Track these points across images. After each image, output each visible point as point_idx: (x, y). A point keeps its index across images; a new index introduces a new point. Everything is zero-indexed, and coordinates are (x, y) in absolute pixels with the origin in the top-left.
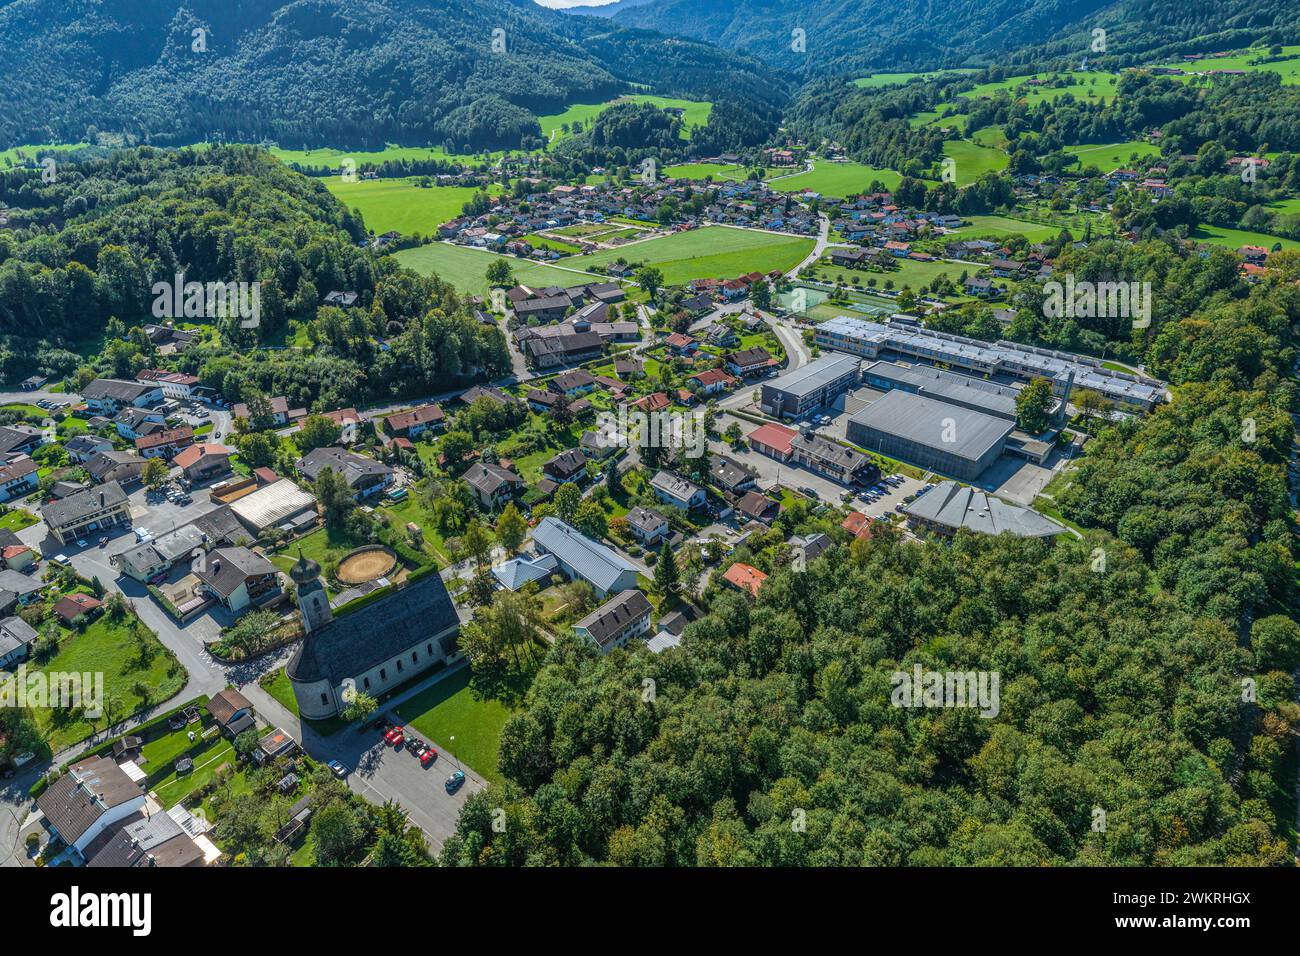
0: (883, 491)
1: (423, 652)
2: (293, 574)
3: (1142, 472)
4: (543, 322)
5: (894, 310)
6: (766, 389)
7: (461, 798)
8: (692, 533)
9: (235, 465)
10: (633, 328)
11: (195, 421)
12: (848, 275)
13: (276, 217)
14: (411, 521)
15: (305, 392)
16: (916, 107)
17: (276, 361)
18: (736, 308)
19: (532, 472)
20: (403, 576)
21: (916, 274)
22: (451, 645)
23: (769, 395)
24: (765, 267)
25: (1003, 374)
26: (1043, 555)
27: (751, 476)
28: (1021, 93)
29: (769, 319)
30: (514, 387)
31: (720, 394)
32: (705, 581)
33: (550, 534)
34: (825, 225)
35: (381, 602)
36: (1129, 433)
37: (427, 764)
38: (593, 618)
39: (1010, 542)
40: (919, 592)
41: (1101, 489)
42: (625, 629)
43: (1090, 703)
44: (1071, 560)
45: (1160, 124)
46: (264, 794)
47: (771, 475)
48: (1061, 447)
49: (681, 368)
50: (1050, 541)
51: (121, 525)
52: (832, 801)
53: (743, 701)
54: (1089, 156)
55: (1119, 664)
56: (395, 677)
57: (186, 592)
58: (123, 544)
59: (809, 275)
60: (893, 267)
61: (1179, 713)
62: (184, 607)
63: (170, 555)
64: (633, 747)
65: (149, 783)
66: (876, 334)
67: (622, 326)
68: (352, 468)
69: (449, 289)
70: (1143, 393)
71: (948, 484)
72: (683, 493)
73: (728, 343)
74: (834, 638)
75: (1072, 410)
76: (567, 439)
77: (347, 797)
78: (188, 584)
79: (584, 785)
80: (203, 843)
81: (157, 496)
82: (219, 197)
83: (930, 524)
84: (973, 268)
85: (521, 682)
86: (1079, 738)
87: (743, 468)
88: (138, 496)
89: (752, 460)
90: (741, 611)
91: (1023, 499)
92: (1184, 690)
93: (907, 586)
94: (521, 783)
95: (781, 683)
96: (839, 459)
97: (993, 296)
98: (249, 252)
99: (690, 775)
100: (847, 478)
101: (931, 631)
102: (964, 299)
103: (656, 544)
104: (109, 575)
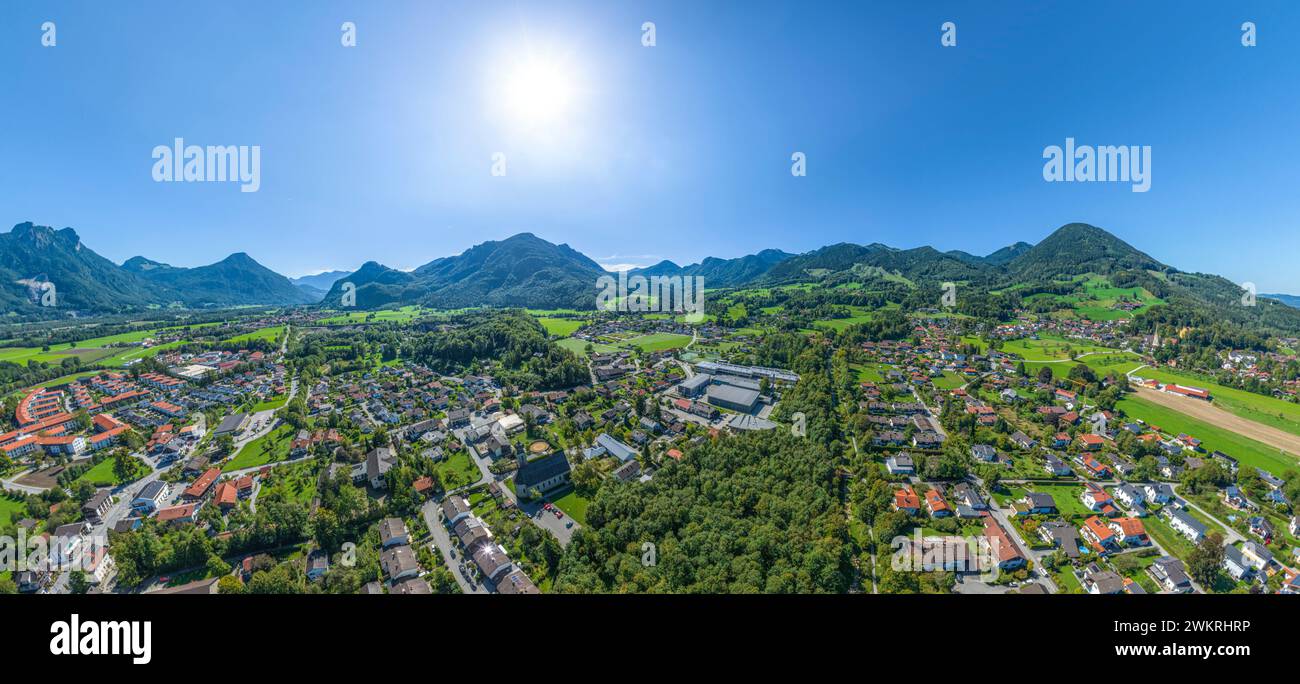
0: (721, 419)
1: (557, 479)
2: (515, 446)
3: (797, 403)
4: (603, 364)
5: (720, 359)
6: (679, 387)
7: (572, 530)
8: (655, 439)
9: (501, 408)
10: (633, 367)
11: (491, 391)
12: (704, 348)
13: (523, 329)
14: (555, 432)
15: (524, 385)
16: (718, 298)
17: (517, 374)
18: (668, 359)
19: (597, 417)
20: (551, 452)
21: (725, 347)
22: (567, 477)
23: (681, 389)
24: (676, 346)
25: (755, 377)
26: (773, 435)
27: (676, 418)
28: (746, 294)
29: (680, 363)
30: (592, 387)
31: (664, 389)
32: (660, 456)
33: (603, 440)
34: (695, 332)
35: (543, 460)
36: (792, 391)
37: (560, 518)
38: (619, 470)
39: (763, 432)
40: (735, 453)
41: (787, 410)
42: (631, 474)
43: (790, 480)
44: (781, 435)
45: (782, 302)
46: (506, 519)
47: (683, 417)
48: (774, 398)
49: (649, 380)
50: (774, 429)
51: (467, 422)
52: (708, 528)
53: (675, 498)
54: (767, 311)
55: (797, 466)
56: (548, 487)
57: (483, 447)
58: (467, 429)
59: (691, 348)
60: (718, 345)
61: (814, 476)
62: (483, 452)
63: (480, 435)
64: (635, 516)
65: (472, 507)
66: (715, 367)
67: (629, 366)
68: (536, 411)
69: (572, 353)
70: (793, 378)
71: (742, 415)
72: (652, 424)
73: (665, 371)
74: (707, 473)
75: (776, 386)
76: (610, 405)
77: (532, 525)
78: (484, 445)
79: (617, 528)
80: (487, 530)
81: (478, 414)
82: (509, 323)
83: (737, 429)
84: (741, 344)
85: (593, 492)
86: (787, 492)
87: (673, 415)
88: (473, 414)
89: (676, 412)
90: (674, 466)
91: (765, 417)
92: (815, 469)
93: (731, 452)
94: (594, 527)
95: (690, 490)
96: (706, 410)
97: (748, 352)
98: (514, 339)
99: (657, 524)
100: (709, 416)
101: (740, 466)
102: (740, 354)
103: (642, 443)
104: (463, 438)
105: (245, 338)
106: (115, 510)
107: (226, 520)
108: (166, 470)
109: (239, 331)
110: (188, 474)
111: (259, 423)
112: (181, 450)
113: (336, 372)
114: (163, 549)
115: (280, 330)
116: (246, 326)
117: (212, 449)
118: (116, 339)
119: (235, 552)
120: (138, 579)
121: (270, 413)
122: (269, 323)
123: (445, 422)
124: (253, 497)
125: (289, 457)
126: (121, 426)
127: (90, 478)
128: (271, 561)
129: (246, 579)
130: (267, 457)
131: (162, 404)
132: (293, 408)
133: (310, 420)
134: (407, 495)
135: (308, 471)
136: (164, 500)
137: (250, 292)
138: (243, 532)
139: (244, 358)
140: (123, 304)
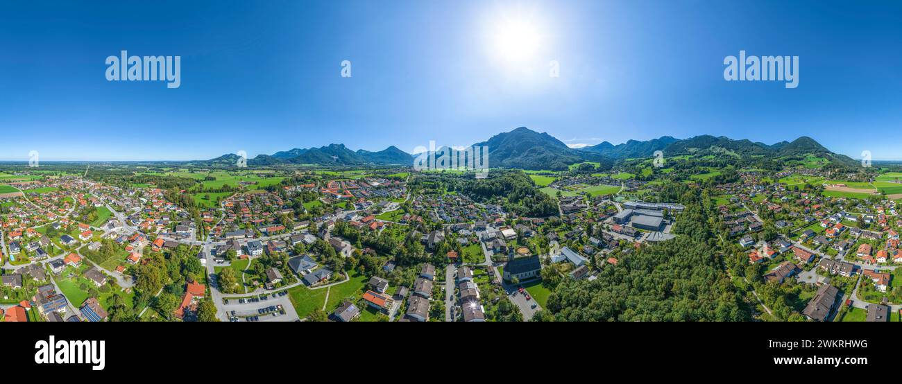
2: (509, 248)
3: (685, 221)
9: (504, 224)
11: (500, 214)
14: (534, 243)
17: (516, 206)
23: (615, 219)
30: (560, 217)
36: (681, 215)
39: (668, 241)
41: (680, 226)
44: (679, 241)
45: (673, 166)
48: (672, 221)
50: (674, 239)
51: (484, 229)
54: (664, 171)
55: (692, 258)
57: (490, 244)
58: (484, 232)
62: (489, 247)
63: (490, 237)
65: (474, 276)
68: (525, 229)
70: (681, 208)
75: (672, 213)
76: (570, 229)
81: (491, 226)
88: (488, 225)
91: (668, 232)
104: (480, 237)
105: (393, 175)
106: (341, 215)
107: (369, 233)
108: (359, 211)
109: (392, 173)
110: (364, 214)
111: (392, 206)
112: (365, 207)
113: (426, 193)
114: (348, 231)
115: (406, 174)
116: (394, 171)
117: (374, 210)
118: (354, 172)
119: (366, 244)
120: (337, 234)
121: (398, 204)
122: (403, 171)
123: (473, 226)
124: (381, 230)
125: (399, 222)
126: (350, 194)
127: (338, 205)
128: (375, 254)
129: (364, 254)
130: (392, 219)
131: (364, 192)
132: (406, 204)
133: (412, 210)
134: (443, 257)
135: (405, 230)
136: (354, 219)
137: (396, 159)
138: (372, 239)
139: (392, 182)
140: (356, 163)
